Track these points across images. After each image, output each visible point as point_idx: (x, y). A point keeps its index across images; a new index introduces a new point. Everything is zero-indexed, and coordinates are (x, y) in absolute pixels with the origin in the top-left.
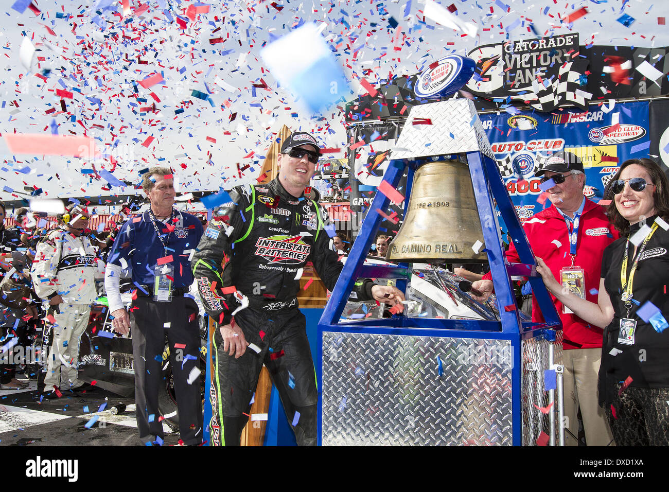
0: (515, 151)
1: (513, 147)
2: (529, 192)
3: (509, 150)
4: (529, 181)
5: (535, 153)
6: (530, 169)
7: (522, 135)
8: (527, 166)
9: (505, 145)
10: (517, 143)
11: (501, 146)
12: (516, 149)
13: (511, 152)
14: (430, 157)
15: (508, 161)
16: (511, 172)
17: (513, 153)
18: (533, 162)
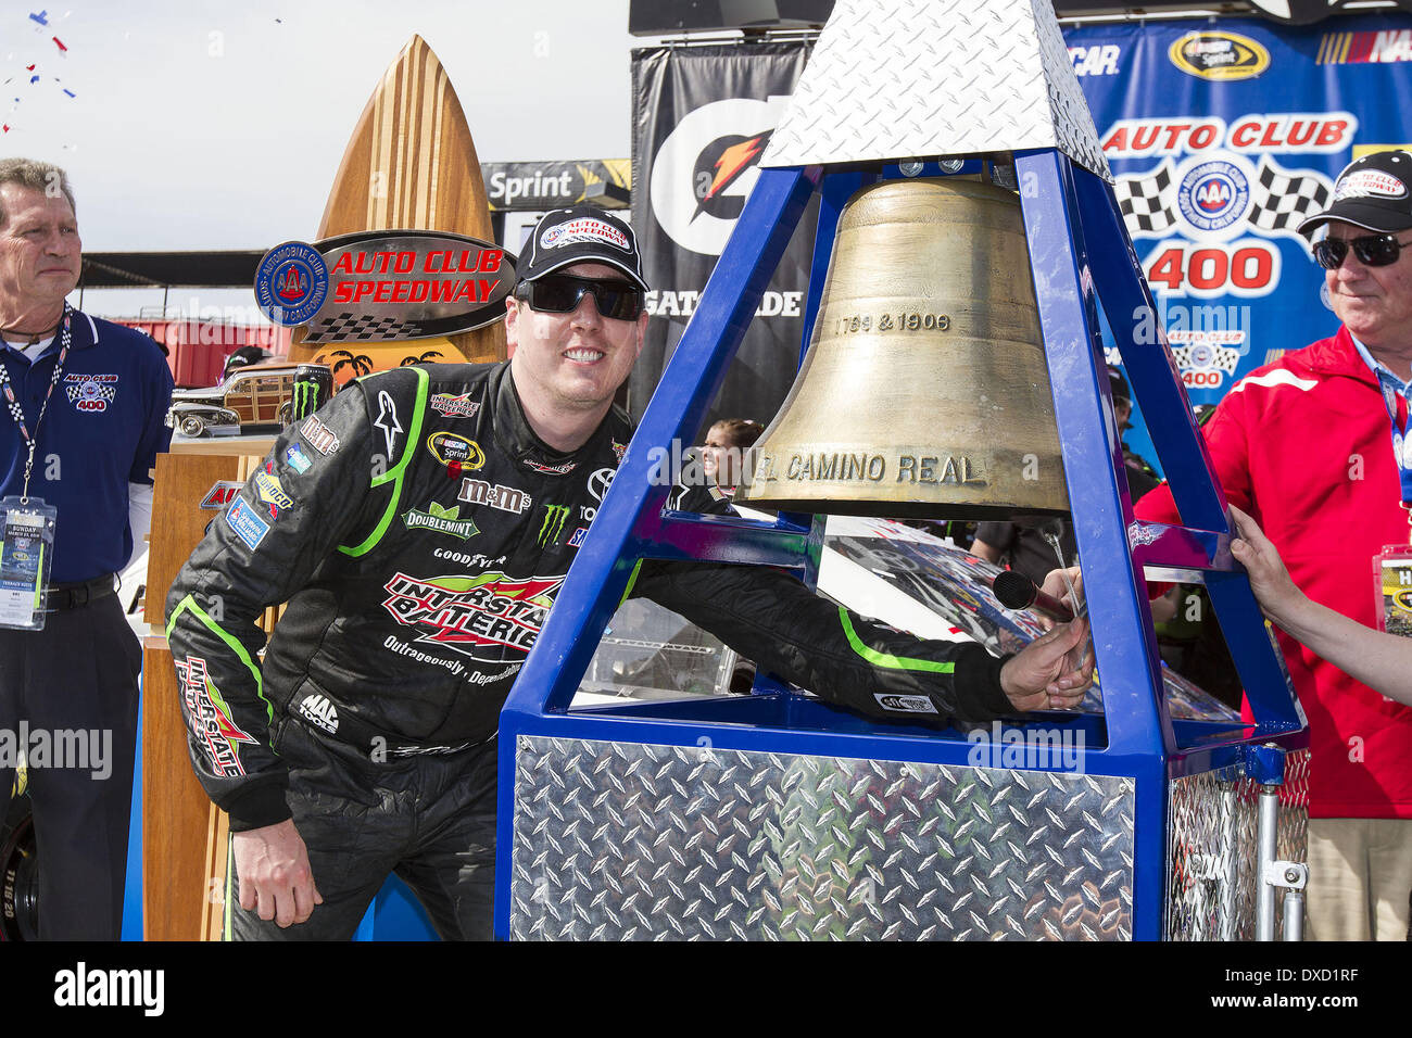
0: (1189, 149)
1: (1184, 137)
2: (1229, 287)
3: (1170, 145)
4: (1230, 251)
5: (1255, 159)
6: (1237, 209)
7: (1217, 97)
8: (1225, 202)
9: (1157, 130)
10: (1196, 123)
11: (1141, 131)
12: (1194, 142)
13: (1176, 151)
14: (895, 162)
15: (1163, 180)
16: (1171, 220)
17: (1184, 155)
18: (1247, 188)
